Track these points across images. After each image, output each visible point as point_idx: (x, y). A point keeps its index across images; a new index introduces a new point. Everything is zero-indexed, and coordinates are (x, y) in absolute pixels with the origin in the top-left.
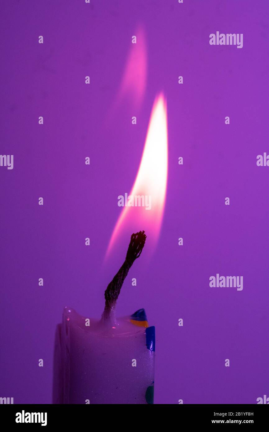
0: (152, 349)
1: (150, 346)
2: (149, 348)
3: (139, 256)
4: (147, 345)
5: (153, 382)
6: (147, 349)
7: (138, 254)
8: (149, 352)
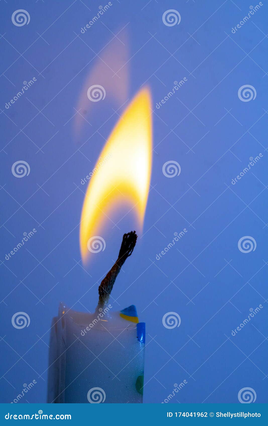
0: (142, 341)
1: (141, 339)
2: (139, 340)
3: (131, 254)
4: (137, 337)
5: (143, 372)
6: (138, 341)
7: (130, 253)
8: (140, 343)
